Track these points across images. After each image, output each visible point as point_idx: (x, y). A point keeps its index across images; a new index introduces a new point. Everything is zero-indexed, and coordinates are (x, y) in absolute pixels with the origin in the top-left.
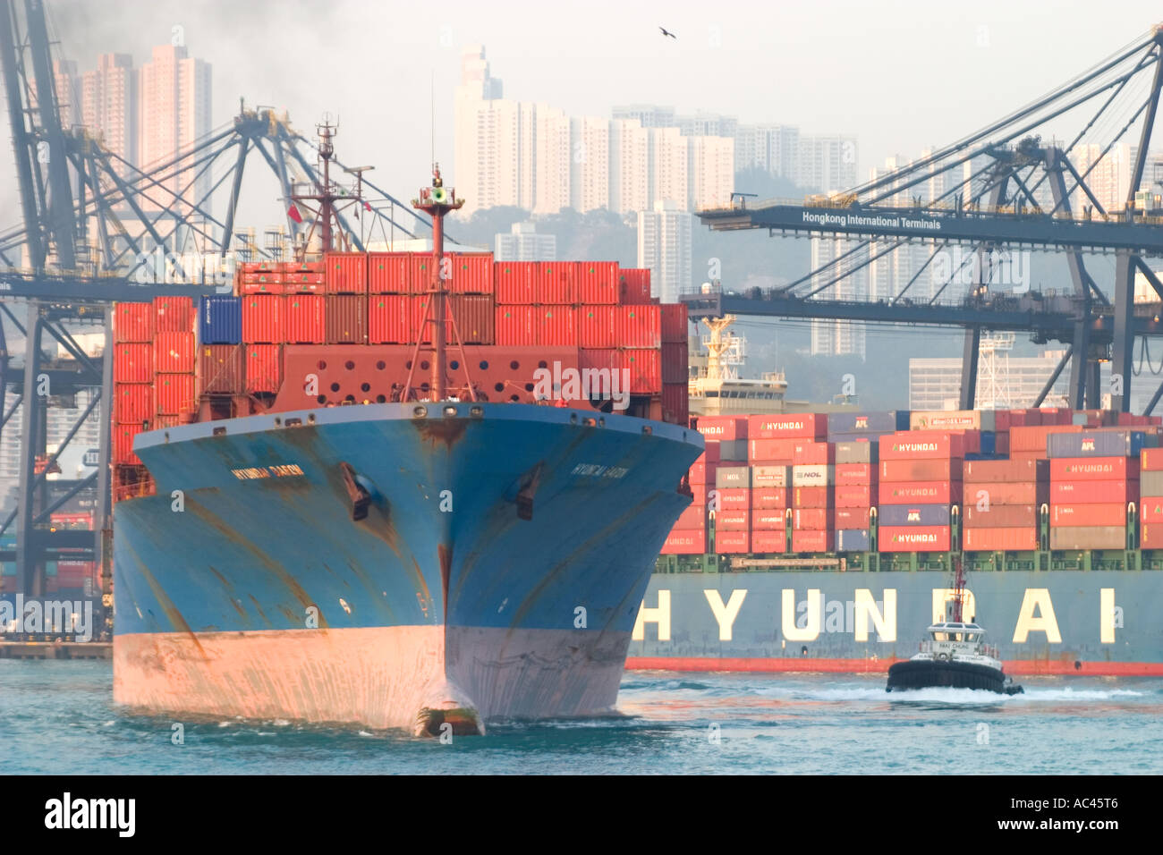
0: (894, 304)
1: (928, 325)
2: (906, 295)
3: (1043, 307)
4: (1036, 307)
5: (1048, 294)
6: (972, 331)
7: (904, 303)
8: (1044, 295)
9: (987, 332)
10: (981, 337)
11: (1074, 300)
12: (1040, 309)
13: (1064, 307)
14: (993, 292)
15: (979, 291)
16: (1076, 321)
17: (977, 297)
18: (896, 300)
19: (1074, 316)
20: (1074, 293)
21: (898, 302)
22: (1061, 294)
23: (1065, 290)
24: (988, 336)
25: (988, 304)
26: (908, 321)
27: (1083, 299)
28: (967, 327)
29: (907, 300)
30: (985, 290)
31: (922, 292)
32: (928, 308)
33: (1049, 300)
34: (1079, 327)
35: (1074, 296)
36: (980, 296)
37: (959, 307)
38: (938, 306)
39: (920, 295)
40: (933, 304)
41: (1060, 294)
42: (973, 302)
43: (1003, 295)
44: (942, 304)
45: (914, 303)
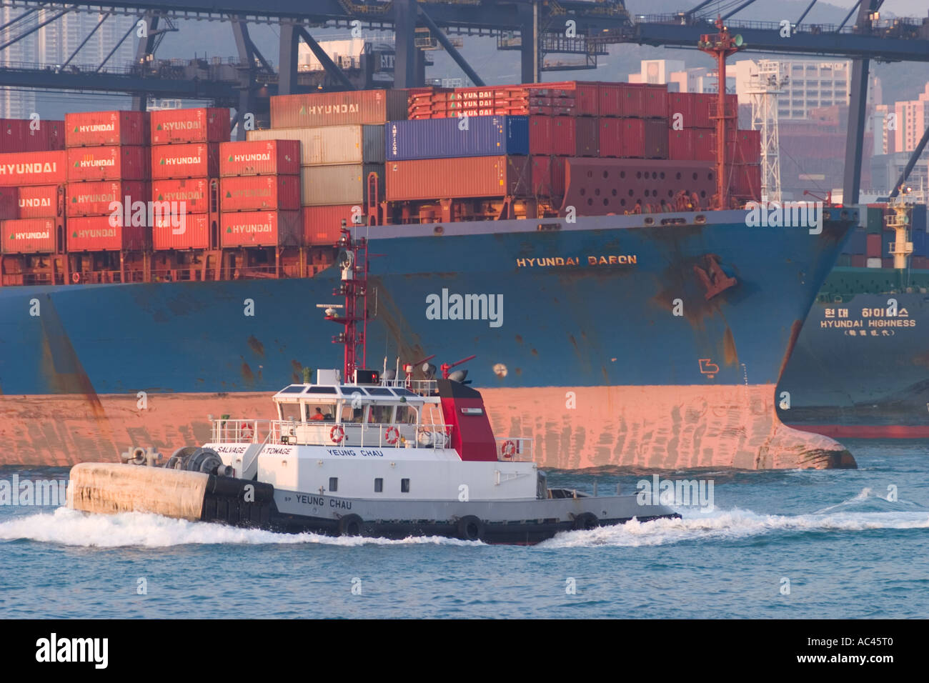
0: (61, 71)
1: (95, 92)
2: (73, 62)
3: (209, 76)
4: (203, 75)
5: (214, 63)
6: (139, 99)
7: (71, 70)
8: (209, 63)
9: (154, 100)
10: (147, 104)
11: (240, 68)
12: (205, 78)
13: (229, 75)
14: (160, 60)
15: (145, 59)
16: (241, 89)
17: (143, 64)
18: (63, 67)
19: (239, 84)
20: (239, 62)
21: (66, 70)
22: (227, 62)
23: (231, 58)
24: (155, 104)
25: (155, 72)
26: (75, 88)
27: (248, 67)
28: (134, 95)
29: (74, 67)
30: (152, 59)
31: (91, 60)
32: (95, 75)
33: (215, 68)
34: (244, 94)
35: (239, 65)
36: (147, 63)
37: (126, 75)
38: (105, 74)
39: (88, 63)
40: (101, 71)
41: (225, 62)
42: (140, 70)
43: (169, 62)
44: (108, 71)
45: (81, 70)
